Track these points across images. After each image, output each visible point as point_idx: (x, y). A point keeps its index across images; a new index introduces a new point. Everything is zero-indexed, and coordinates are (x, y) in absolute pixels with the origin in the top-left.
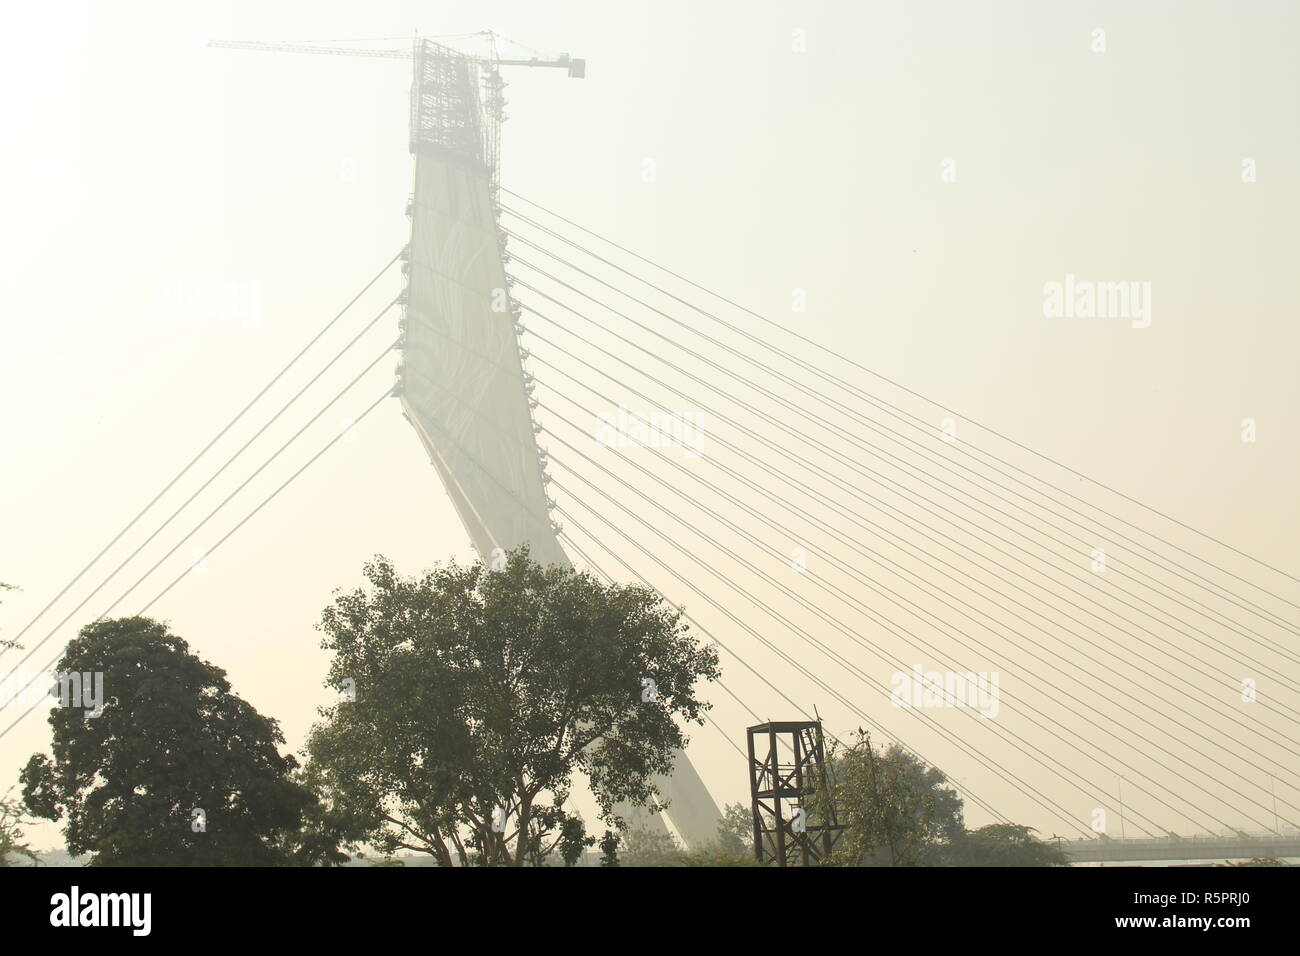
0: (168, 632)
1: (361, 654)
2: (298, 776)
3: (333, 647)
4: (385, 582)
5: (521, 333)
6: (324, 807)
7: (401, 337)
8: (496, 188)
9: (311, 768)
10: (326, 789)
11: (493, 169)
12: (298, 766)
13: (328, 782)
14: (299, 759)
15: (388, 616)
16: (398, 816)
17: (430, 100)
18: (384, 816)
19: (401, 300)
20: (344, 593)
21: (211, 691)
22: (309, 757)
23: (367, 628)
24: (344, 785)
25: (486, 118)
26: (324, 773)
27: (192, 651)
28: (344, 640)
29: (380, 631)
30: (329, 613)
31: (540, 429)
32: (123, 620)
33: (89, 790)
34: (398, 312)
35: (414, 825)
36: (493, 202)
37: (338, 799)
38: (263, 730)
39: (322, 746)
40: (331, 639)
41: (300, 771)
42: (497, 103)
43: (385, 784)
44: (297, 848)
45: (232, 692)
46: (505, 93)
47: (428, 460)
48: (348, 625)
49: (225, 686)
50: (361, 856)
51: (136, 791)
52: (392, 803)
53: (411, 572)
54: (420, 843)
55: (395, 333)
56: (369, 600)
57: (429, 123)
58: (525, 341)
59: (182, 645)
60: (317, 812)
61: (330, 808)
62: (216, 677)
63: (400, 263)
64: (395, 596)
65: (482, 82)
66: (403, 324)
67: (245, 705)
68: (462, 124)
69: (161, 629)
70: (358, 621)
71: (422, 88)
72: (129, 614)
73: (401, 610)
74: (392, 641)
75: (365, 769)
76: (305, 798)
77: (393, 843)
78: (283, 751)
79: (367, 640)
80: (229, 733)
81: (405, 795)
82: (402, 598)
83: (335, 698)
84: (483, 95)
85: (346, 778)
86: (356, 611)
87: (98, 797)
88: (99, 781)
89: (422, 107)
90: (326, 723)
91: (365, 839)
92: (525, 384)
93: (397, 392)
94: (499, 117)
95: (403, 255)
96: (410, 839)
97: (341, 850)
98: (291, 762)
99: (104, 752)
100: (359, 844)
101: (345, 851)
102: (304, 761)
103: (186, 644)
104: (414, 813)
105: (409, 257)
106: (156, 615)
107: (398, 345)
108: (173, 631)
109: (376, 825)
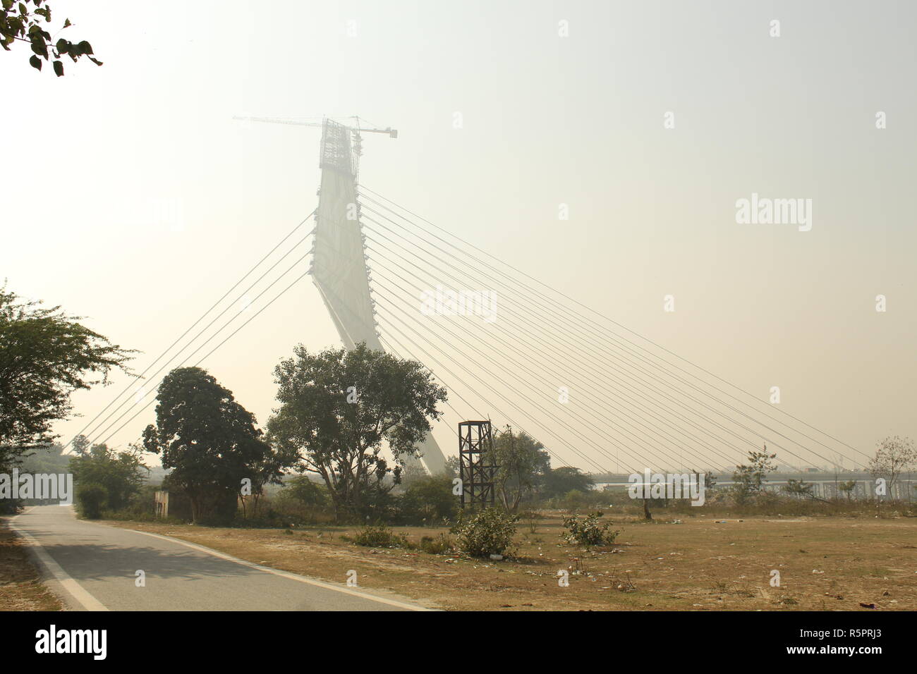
0: (208, 374)
1: (291, 386)
2: (263, 438)
3: (279, 383)
4: (303, 355)
5: (365, 248)
6: (274, 452)
7: (313, 248)
8: (357, 185)
9: (268, 435)
10: (274, 444)
11: (355, 176)
12: (263, 434)
13: (275, 441)
14: (263, 431)
15: (303, 370)
16: (306, 457)
17: (329, 145)
18: (300, 456)
19: (313, 232)
20: (284, 360)
21: (225, 400)
22: (267, 430)
23: (294, 375)
24: (283, 443)
25: (353, 154)
26: (274, 437)
27: (218, 383)
28: (284, 380)
29: (300, 376)
30: (278, 368)
31: (372, 290)
32: (188, 368)
33: (172, 441)
34: (312, 237)
35: (313, 461)
36: (355, 191)
37: (280, 449)
38: (248, 417)
39: (273, 425)
40: (278, 379)
41: (263, 436)
42: (358, 148)
43: (300, 443)
44: (262, 469)
45: (235, 401)
46: (362, 143)
47: (323, 302)
48: (286, 373)
49: (232, 398)
50: (289, 473)
51: (192, 442)
52: (303, 451)
53: (314, 351)
54: (315, 469)
55: (310, 247)
56: (295, 363)
57: (328, 155)
58: (367, 252)
59: (213, 380)
60: (271, 454)
61: (276, 452)
62: (228, 394)
63: (313, 216)
64: (307, 361)
65: (352, 138)
66: (313, 243)
67: (240, 406)
68: (343, 156)
69: (204, 372)
70: (290, 372)
71: (326, 140)
72: (191, 365)
73: (309, 368)
74: (305, 381)
75: (292, 436)
76: (266, 447)
77: (303, 468)
78: (256, 427)
79: (294, 380)
80: (233, 419)
81: (309, 448)
82: (310, 362)
83: (280, 405)
84: (353, 144)
85: (284, 439)
86: (289, 367)
87: (176, 444)
88: (177, 437)
89: (325, 148)
90: (275, 415)
91: (291, 466)
92: (366, 271)
93: (310, 272)
94: (359, 154)
95: (315, 213)
96: (310, 467)
97: (281, 470)
98: (260, 432)
99: (178, 425)
100: (289, 468)
101: (282, 471)
102: (265, 431)
103: (215, 379)
104: (313, 456)
105: (317, 214)
106: (203, 367)
107: (311, 252)
108: (210, 373)
109: (296, 460)
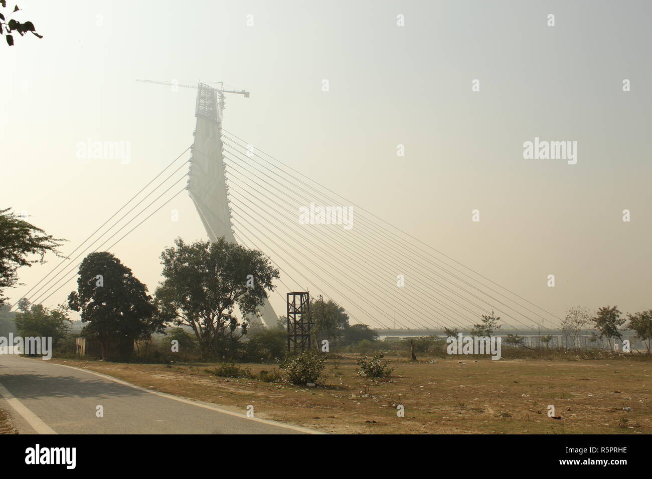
0: (114, 257)
1: (172, 267)
2: (152, 302)
3: (164, 264)
4: (181, 245)
5: (225, 173)
6: (159, 311)
7: (190, 171)
8: (221, 129)
9: (155, 299)
10: (160, 306)
11: (220, 123)
12: (152, 299)
13: (161, 304)
14: (153, 297)
15: (181, 255)
16: (182, 315)
17: (202, 101)
18: (177, 315)
19: (190, 161)
20: (168, 248)
21: (127, 275)
22: (155, 296)
23: (175, 259)
24: (165, 305)
25: (219, 108)
26: (160, 301)
27: (121, 263)
28: (167, 262)
29: (178, 260)
30: (163, 254)
31: (230, 202)
32: (101, 253)
33: (89, 303)
34: (189, 164)
35: (186, 318)
36: (219, 133)
37: (164, 309)
38: (142, 287)
39: (159, 293)
40: (164, 261)
41: (152, 300)
42: (222, 104)
43: (178, 305)
44: (151, 323)
45: (133, 276)
46: (225, 100)
47: (196, 209)
48: (169, 257)
49: (131, 274)
50: (170, 326)
51: (103, 304)
52: (180, 311)
53: (189, 242)
54: (188, 323)
55: (188, 171)
56: (176, 250)
57: (202, 108)
58: (227, 175)
59: (118, 261)
60: (157, 313)
61: (161, 311)
62: (128, 271)
63: (190, 150)
64: (184, 249)
65: (218, 97)
66: (190, 168)
67: (137, 279)
68: (211, 109)
69: (112, 256)
70: (172, 256)
71: (200, 97)
72: (103, 251)
73: (185, 254)
74: (182, 263)
75: (172, 300)
76: (154, 308)
77: (180, 323)
78: (147, 294)
79: (174, 262)
80: (132, 288)
81: (184, 309)
82: (185, 250)
83: (164, 279)
84: (218, 101)
85: (166, 303)
86: (171, 253)
87: (91, 305)
88: (92, 300)
89: (200, 104)
90: (161, 286)
91: (171, 321)
92: (226, 188)
93: (187, 188)
94: (223, 108)
95: (191, 147)
96: (185, 322)
97: (164, 324)
98: (150, 297)
99: (93, 292)
100: (170, 322)
101: (165, 325)
102: (154, 297)
103: (119, 261)
104: (186, 314)
105: (193, 148)
106: (111, 252)
107: (188, 174)
108: (116, 257)
109: (175, 317)
